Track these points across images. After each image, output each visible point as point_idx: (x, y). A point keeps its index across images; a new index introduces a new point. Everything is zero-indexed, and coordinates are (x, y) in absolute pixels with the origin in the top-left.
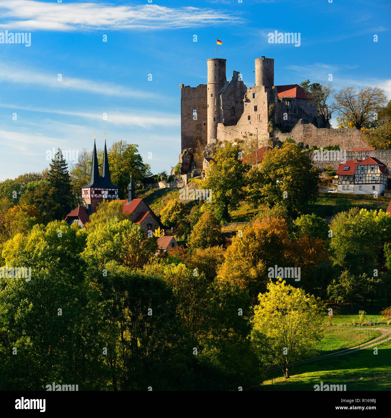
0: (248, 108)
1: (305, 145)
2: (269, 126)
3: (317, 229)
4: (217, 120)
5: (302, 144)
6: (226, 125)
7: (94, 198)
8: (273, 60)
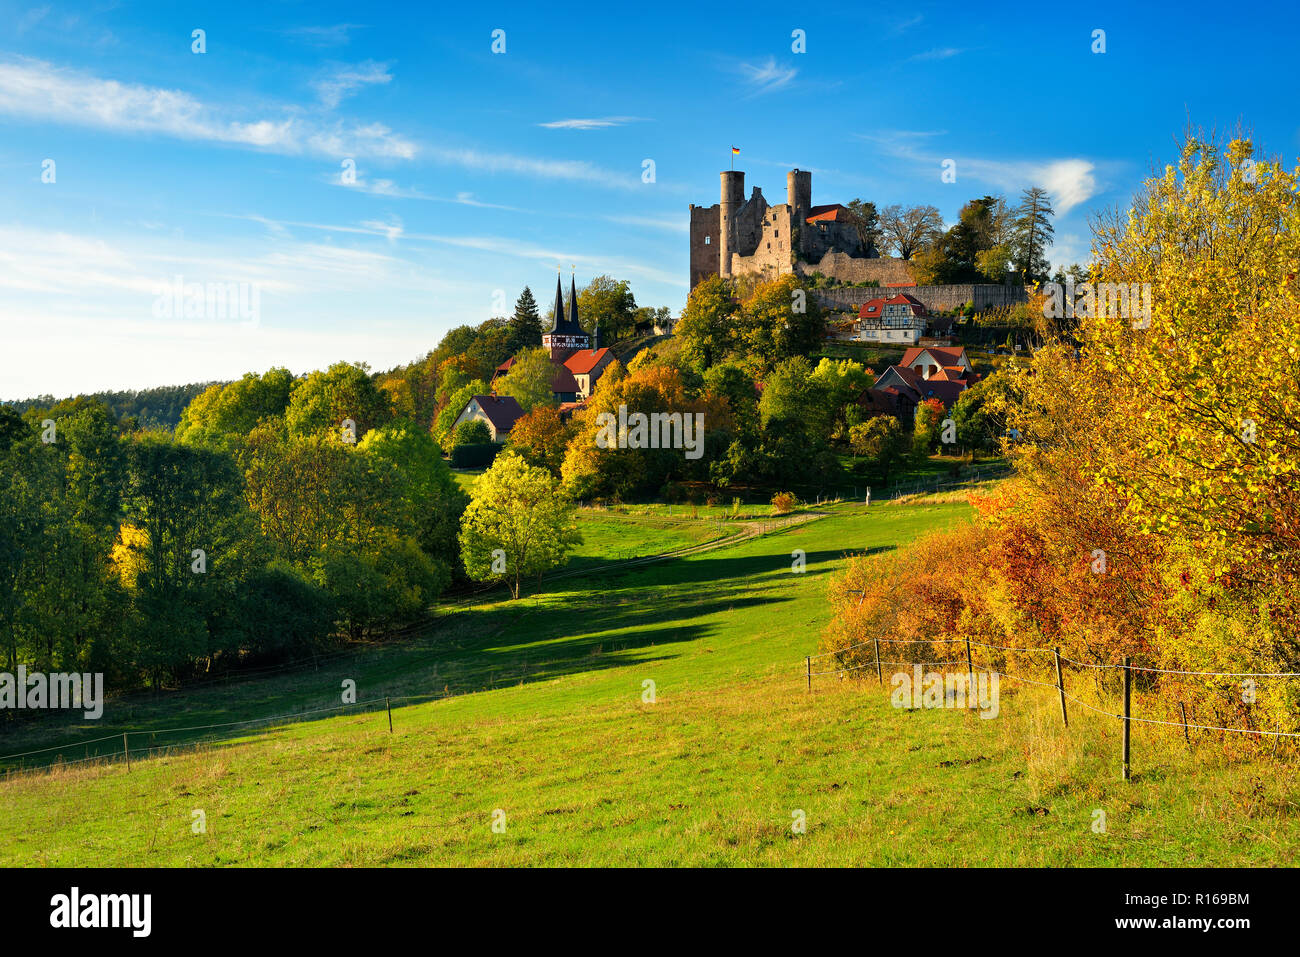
0: (768, 234)
1: (836, 281)
2: (792, 256)
3: (730, 384)
4: (731, 249)
5: (833, 278)
6: (741, 255)
7: (557, 347)
8: (810, 173)
